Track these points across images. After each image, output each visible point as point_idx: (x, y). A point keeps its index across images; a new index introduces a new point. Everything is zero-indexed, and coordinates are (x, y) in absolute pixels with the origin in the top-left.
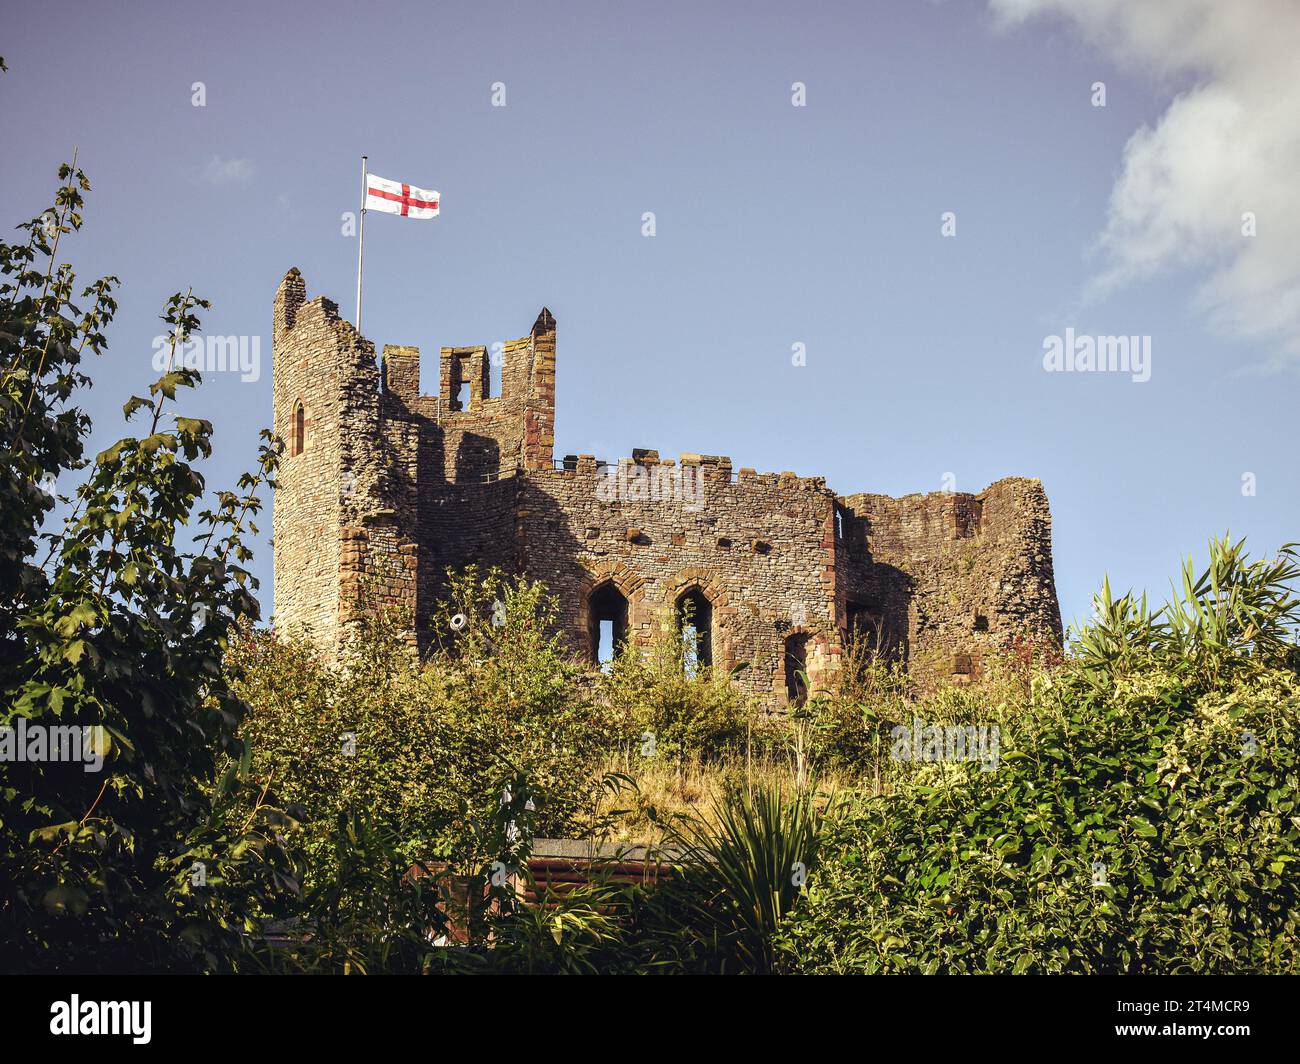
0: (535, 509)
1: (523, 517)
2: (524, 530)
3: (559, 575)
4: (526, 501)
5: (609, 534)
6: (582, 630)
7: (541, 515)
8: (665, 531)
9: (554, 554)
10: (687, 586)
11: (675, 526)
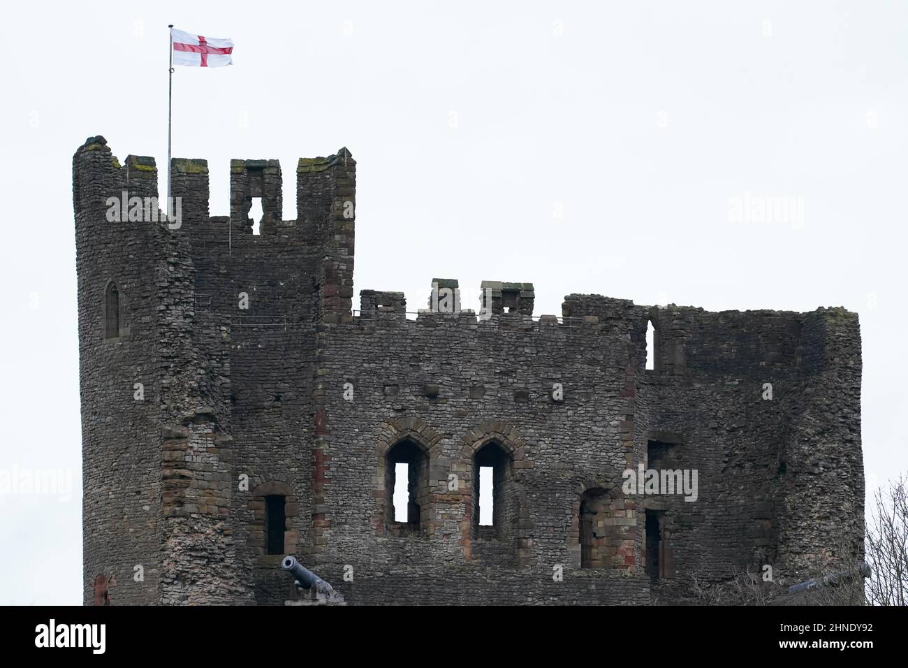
0: (334, 367)
1: (324, 376)
2: (324, 389)
3: (357, 435)
4: (325, 359)
5: (407, 390)
6: (379, 489)
7: (340, 372)
8: (463, 385)
9: (353, 413)
10: (485, 440)
11: (473, 379)
